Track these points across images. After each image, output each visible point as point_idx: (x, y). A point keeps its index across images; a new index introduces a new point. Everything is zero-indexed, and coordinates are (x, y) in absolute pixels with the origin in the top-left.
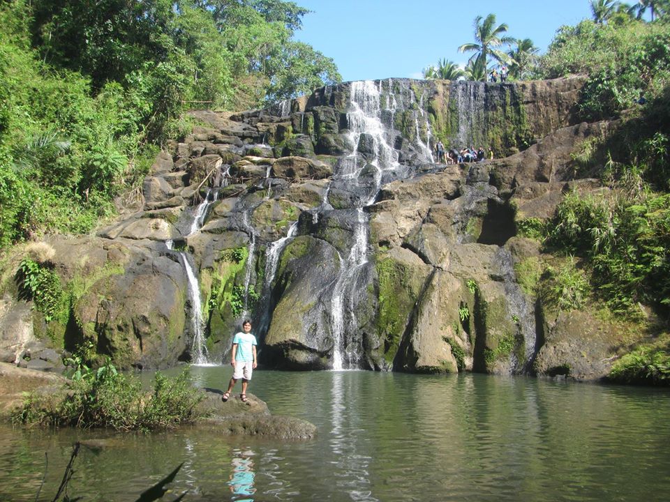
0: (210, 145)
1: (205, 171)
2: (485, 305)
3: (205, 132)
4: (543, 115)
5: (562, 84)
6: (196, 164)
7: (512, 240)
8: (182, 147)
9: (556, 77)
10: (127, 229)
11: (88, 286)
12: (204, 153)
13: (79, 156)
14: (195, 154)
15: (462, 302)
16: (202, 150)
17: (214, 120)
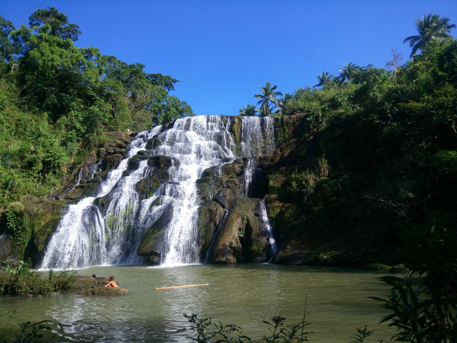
0: (118, 149)
1: (113, 163)
2: (251, 228)
3: (115, 142)
4: (287, 133)
5: (296, 117)
6: (109, 159)
7: (267, 196)
8: (102, 150)
9: (294, 114)
10: (69, 194)
11: (42, 225)
12: (114, 153)
13: (42, 155)
14: (110, 154)
15: (240, 228)
16: (113, 151)
17: (121, 136)
